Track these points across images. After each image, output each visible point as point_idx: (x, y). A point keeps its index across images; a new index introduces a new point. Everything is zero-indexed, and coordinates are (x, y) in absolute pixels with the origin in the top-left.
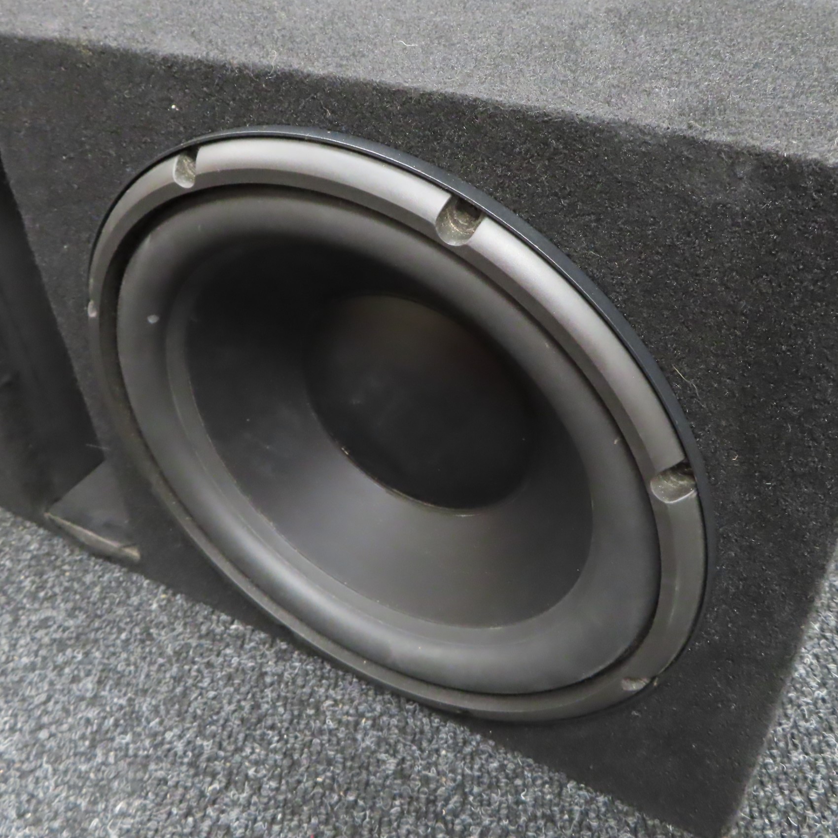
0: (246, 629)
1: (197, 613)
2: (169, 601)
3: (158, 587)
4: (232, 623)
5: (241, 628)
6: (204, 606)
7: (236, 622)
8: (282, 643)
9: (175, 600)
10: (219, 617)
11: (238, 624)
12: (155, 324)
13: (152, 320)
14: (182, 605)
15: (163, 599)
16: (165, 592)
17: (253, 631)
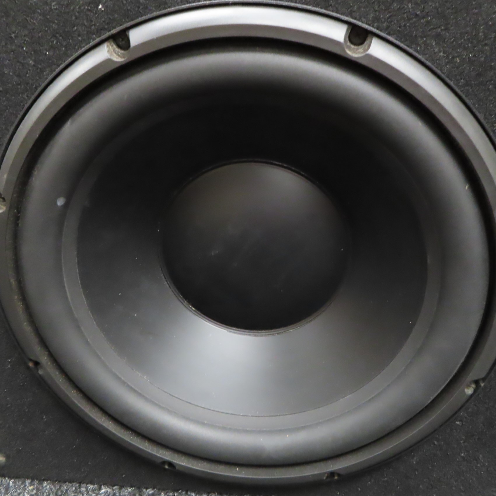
0: (113, 490)
1: (67, 491)
2: (38, 489)
3: (24, 482)
4: (100, 489)
5: (109, 490)
6: (70, 485)
7: (103, 487)
8: (148, 490)
9: (43, 487)
10: (87, 488)
11: (105, 488)
12: (62, 206)
13: (60, 202)
14: (51, 489)
15: (32, 490)
16: (31, 484)
17: (120, 489)
